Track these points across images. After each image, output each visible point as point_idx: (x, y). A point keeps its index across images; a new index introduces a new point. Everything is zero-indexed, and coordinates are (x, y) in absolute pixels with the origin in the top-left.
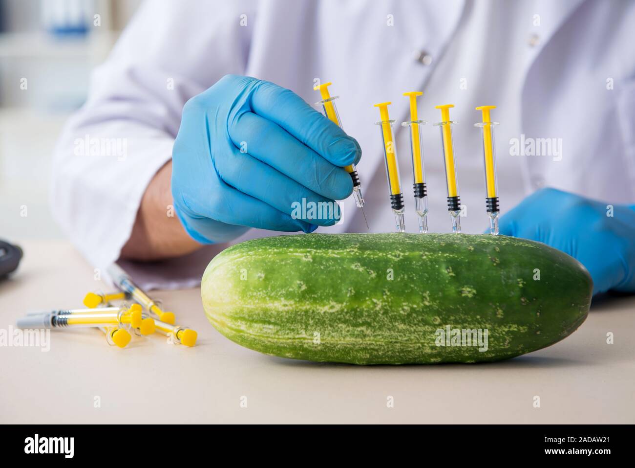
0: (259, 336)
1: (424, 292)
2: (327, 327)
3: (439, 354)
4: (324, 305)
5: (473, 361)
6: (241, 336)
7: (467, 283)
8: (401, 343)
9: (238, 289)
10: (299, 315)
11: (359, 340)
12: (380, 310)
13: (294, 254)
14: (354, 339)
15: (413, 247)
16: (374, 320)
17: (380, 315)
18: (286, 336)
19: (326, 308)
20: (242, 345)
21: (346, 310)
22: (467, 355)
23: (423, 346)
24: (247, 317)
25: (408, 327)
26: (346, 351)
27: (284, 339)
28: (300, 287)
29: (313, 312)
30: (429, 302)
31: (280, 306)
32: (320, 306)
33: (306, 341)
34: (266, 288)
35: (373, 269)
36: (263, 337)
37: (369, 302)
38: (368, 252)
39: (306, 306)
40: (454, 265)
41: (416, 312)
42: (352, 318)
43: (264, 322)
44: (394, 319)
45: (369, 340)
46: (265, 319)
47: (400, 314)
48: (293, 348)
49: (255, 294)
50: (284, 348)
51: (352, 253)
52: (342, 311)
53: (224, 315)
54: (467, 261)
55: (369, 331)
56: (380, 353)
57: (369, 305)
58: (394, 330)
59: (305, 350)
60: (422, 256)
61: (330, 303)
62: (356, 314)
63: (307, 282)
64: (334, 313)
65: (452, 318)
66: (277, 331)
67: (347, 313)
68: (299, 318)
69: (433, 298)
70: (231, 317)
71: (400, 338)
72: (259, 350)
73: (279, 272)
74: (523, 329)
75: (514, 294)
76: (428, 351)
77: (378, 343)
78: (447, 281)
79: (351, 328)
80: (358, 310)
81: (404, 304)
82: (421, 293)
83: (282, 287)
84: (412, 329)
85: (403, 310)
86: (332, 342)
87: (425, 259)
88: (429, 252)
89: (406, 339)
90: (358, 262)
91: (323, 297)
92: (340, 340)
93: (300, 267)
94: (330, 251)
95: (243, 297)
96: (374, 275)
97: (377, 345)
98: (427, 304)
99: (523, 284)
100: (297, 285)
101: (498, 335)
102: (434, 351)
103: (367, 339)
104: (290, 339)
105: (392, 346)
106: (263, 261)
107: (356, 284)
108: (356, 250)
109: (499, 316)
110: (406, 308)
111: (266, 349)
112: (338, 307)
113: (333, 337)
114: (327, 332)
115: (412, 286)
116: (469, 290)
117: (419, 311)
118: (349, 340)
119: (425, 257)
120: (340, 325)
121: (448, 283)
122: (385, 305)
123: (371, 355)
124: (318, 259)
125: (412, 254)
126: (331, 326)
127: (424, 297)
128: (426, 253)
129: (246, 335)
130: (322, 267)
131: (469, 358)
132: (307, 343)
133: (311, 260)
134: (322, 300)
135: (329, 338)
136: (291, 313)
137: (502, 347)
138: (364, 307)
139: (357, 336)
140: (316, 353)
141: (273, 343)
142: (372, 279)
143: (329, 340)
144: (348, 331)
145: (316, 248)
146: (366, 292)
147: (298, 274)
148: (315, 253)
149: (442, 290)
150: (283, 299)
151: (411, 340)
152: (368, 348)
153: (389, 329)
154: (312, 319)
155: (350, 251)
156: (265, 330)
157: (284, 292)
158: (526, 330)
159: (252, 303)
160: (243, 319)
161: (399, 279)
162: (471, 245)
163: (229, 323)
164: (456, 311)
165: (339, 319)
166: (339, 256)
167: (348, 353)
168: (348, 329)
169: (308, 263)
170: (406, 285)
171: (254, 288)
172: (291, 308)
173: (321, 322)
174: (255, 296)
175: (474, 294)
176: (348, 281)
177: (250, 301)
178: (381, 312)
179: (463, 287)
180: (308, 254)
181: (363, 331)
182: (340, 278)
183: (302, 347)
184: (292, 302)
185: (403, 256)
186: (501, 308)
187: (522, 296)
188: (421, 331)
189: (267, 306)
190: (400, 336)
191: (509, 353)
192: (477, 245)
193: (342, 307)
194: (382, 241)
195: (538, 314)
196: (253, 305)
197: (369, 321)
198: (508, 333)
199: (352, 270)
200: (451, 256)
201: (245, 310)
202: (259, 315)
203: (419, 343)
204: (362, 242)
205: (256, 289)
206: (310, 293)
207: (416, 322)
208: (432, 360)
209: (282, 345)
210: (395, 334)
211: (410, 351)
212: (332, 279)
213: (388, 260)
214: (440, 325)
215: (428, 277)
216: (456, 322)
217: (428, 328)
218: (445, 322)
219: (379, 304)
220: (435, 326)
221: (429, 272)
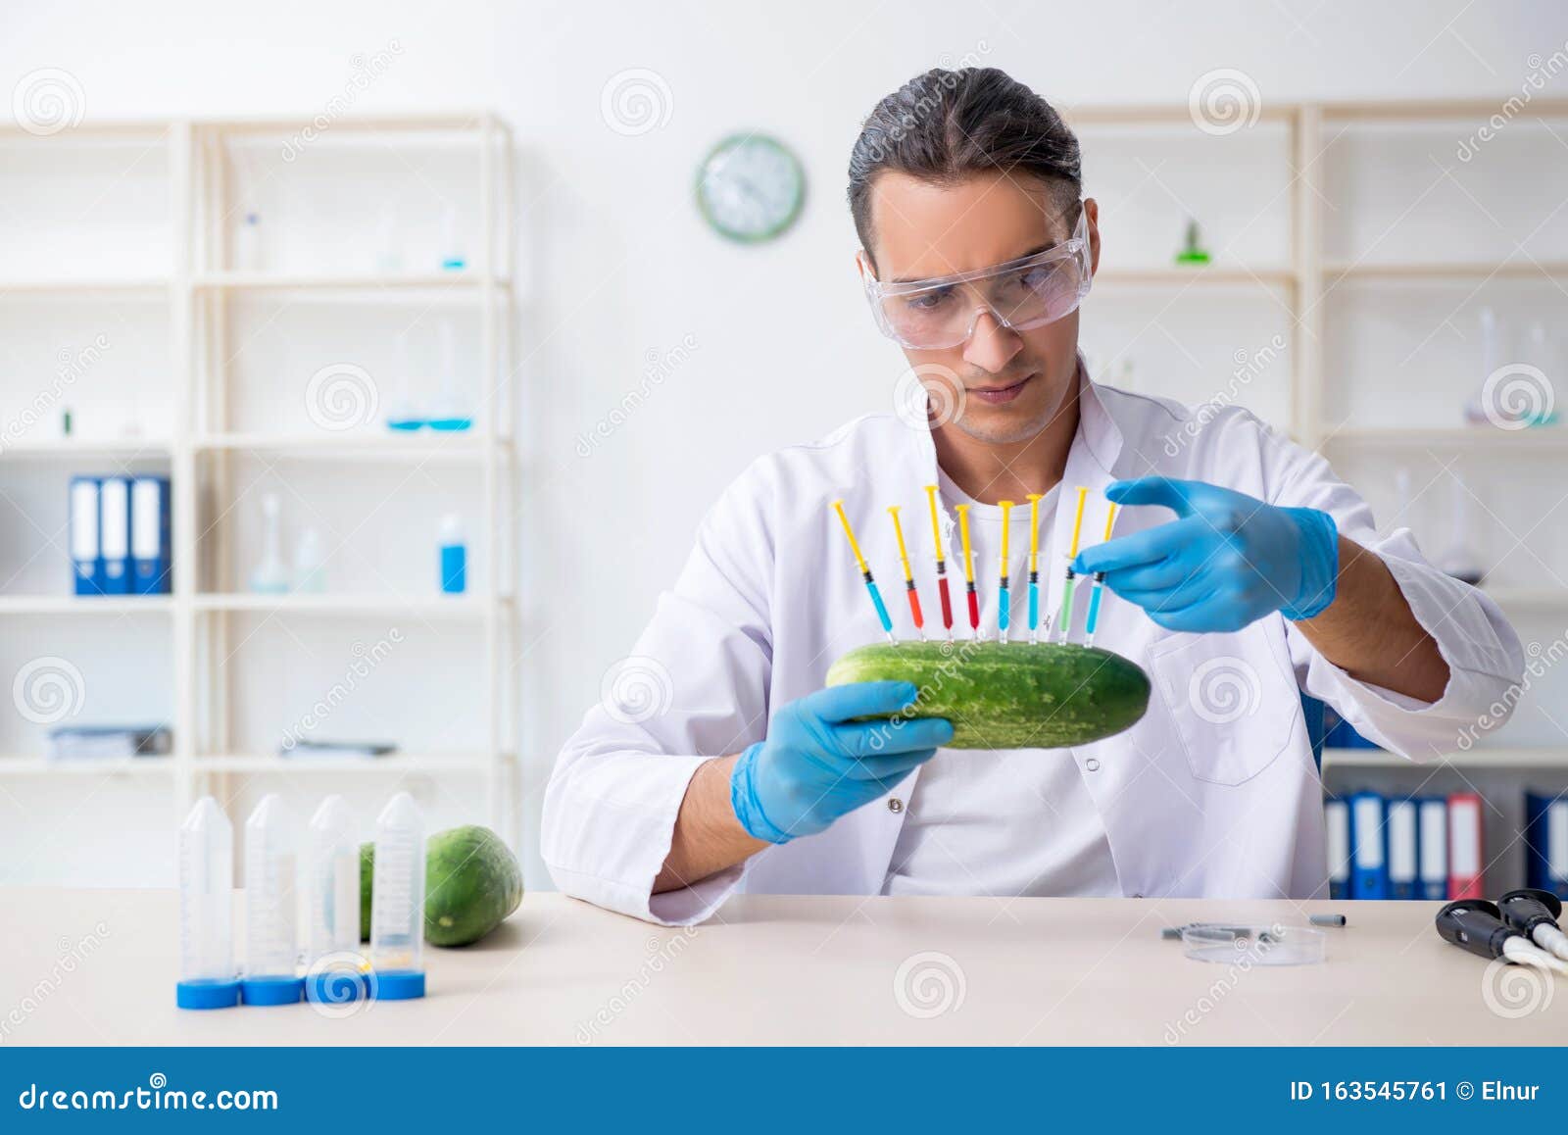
1: (1012, 696)
7: (1047, 690)
12: (977, 711)
15: (1005, 659)
30: (1016, 705)
35: (971, 678)
37: (968, 705)
38: (969, 663)
40: (1037, 675)
41: (1007, 714)
44: (988, 718)
51: (955, 665)
52: (946, 711)
54: (1048, 671)
55: (968, 727)
57: (968, 707)
58: (988, 727)
60: (1012, 667)
61: (936, 705)
69: (1019, 703)
74: (1092, 727)
75: (1085, 700)
78: (1031, 689)
80: (959, 711)
81: (996, 706)
82: (1010, 698)
84: (1003, 726)
85: (995, 711)
87: (1014, 670)
88: (1018, 664)
90: (960, 672)
93: (913, 675)
94: (937, 662)
96: (972, 683)
97: (973, 737)
98: (1014, 707)
99: (1092, 692)
101: (1072, 731)
103: (966, 733)
106: (882, 670)
107: (958, 692)
108: (959, 661)
109: (1072, 717)
110: (997, 709)
112: (943, 708)
115: (1003, 692)
116: (1048, 696)
119: (1014, 668)
121: (1032, 691)
122: (981, 708)
124: (926, 669)
125: (1004, 666)
127: (1013, 701)
128: (1015, 664)
130: (930, 676)
133: (921, 670)
142: (971, 688)
145: (925, 660)
146: (966, 697)
148: (925, 664)
149: (1027, 696)
151: (1002, 735)
152: (966, 739)
153: (984, 726)
155: (953, 663)
158: (1095, 728)
161: (993, 687)
162: (1053, 657)
164: (1037, 713)
166: (944, 667)
169: (919, 673)
170: (998, 692)
175: (1052, 699)
176: (951, 688)
178: (978, 713)
179: (1044, 694)
180: (919, 665)
181: (962, 728)
185: (997, 667)
186: (1073, 711)
187: (1091, 700)
188: (1009, 728)
194: (980, 653)
198: (1079, 729)
199: (955, 678)
200: (1035, 667)
204: (963, 654)
213: (984, 672)
214: (1025, 723)
215: (1017, 686)
216: (1038, 721)
217: (1015, 725)
218: (1028, 720)
219: (976, 707)
220: (1021, 724)
221: (1017, 681)
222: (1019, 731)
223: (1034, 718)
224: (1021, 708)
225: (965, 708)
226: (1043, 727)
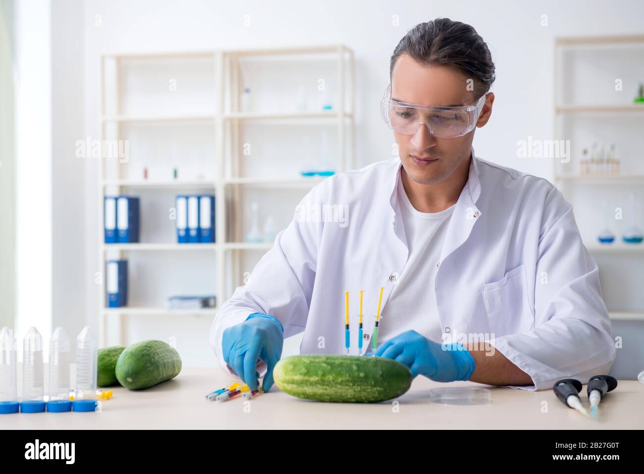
1: (346, 373)
3: (354, 398)
5: (367, 401)
7: (362, 372)
8: (340, 393)
9: (284, 371)
10: (304, 381)
11: (325, 391)
12: (331, 380)
13: (304, 360)
14: (323, 391)
15: (345, 359)
16: (330, 384)
17: (332, 382)
18: (300, 389)
19: (313, 379)
25: (341, 387)
26: (321, 395)
29: (309, 380)
31: (298, 377)
32: (311, 378)
33: (307, 391)
34: (293, 371)
36: (292, 389)
38: (330, 360)
39: (306, 378)
40: (358, 366)
42: (322, 383)
43: (293, 384)
44: (336, 384)
45: (329, 391)
46: (293, 382)
47: (338, 382)
51: (323, 361)
54: (363, 364)
55: (328, 388)
59: (307, 395)
61: (314, 377)
62: (323, 381)
63: (307, 370)
64: (316, 381)
66: (297, 387)
67: (320, 381)
69: (349, 376)
71: (339, 391)
72: (292, 395)
73: (298, 366)
74: (382, 390)
75: (378, 376)
76: (349, 396)
78: (355, 371)
79: (322, 386)
81: (340, 378)
83: (298, 371)
84: (343, 388)
87: (348, 363)
89: (341, 391)
91: (312, 375)
93: (305, 364)
94: (316, 359)
95: (286, 374)
96: (329, 367)
97: (332, 394)
98: (347, 378)
99: (382, 374)
100: (304, 370)
101: (373, 391)
102: (352, 397)
104: (302, 390)
105: (337, 394)
107: (323, 371)
108: (324, 359)
109: (373, 384)
110: (340, 380)
111: (294, 394)
112: (317, 379)
114: (314, 388)
115: (343, 372)
116: (362, 374)
117: (345, 381)
120: (318, 385)
122: (333, 379)
123: (330, 397)
124: (311, 362)
125: (344, 361)
126: (315, 386)
127: (347, 376)
128: (349, 361)
130: (313, 365)
131: (365, 400)
136: (302, 381)
137: (376, 396)
140: (311, 396)
141: (296, 392)
142: (329, 370)
143: (315, 391)
144: (321, 388)
146: (327, 374)
147: (304, 367)
148: (311, 360)
149: (353, 374)
151: (343, 392)
152: (329, 394)
153: (335, 387)
154: (308, 383)
156: (293, 387)
157: (299, 373)
158: (384, 390)
161: (338, 370)
164: (358, 382)
165: (318, 383)
169: (308, 363)
170: (341, 372)
171: (289, 371)
172: (301, 379)
173: (313, 384)
174: (290, 374)
176: (320, 370)
177: (288, 376)
179: (360, 373)
181: (326, 388)
182: (318, 369)
183: (306, 393)
184: (302, 376)
186: (373, 381)
188: (346, 389)
189: (293, 378)
196: (288, 378)
197: (328, 384)
198: (377, 390)
199: (323, 366)
200: (358, 362)
202: (291, 381)
203: (346, 393)
206: (307, 373)
207: (344, 385)
210: (337, 389)
212: (315, 369)
213: (335, 363)
215: (349, 369)
216: (358, 385)
217: (348, 388)
218: (354, 385)
219: (330, 377)
220: (351, 387)
221: (349, 367)
222: (351, 390)
223: (356, 384)
224: (350, 379)
225: (326, 378)
226: (361, 388)
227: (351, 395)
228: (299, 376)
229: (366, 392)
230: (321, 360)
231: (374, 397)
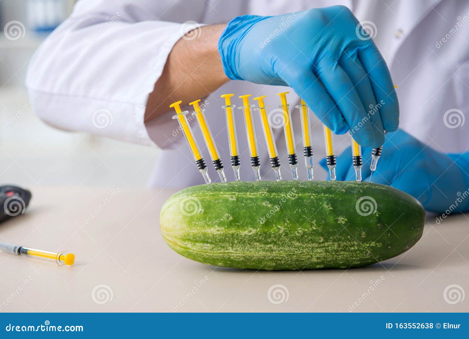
0: (200, 251)
1: (312, 220)
2: (247, 245)
3: (322, 263)
4: (245, 230)
5: (345, 267)
6: (187, 252)
7: (341, 214)
8: (297, 255)
9: (186, 220)
10: (228, 237)
11: (269, 254)
12: (283, 233)
13: (224, 196)
14: (264, 253)
15: (304, 190)
16: (279, 240)
17: (283, 236)
18: (219, 252)
19: (246, 232)
20: (188, 258)
21: (259, 233)
22: (341, 263)
23: (312, 257)
24: (192, 238)
25: (301, 244)
26: (260, 261)
27: (217, 253)
28: (228, 218)
29: (237, 235)
30: (316, 227)
31: (215, 231)
32: (242, 230)
33: (232, 254)
34: (205, 219)
36: (203, 252)
37: (275, 228)
38: (274, 194)
39: (233, 231)
40: (332, 202)
41: (307, 234)
42: (263, 239)
43: (204, 242)
44: (292, 239)
45: (275, 254)
46: (204, 240)
47: (296, 235)
48: (223, 259)
49: (197, 223)
50: (217, 259)
51: (263, 195)
52: (257, 234)
53: (176, 237)
54: (341, 199)
55: (275, 247)
56: (282, 262)
57: (275, 230)
58: (292, 247)
59: (231, 260)
60: (310, 196)
61: (248, 229)
62: (267, 235)
63: (233, 215)
64: (251, 235)
65: (331, 238)
66: (213, 248)
67: (260, 235)
68: (227, 239)
69: (318, 225)
70: (181, 238)
71: (296, 252)
72: (200, 261)
73: (213, 208)
74: (379, 245)
75: (373, 221)
76: (315, 260)
77: (281, 255)
78: (328, 213)
79: (263, 246)
80: (268, 233)
81: (299, 229)
82: (310, 221)
83: (216, 218)
84: (304, 246)
85: (298, 233)
86: (250, 255)
87: (313, 198)
88: (315, 194)
89: (300, 252)
90: (267, 201)
91: (244, 225)
92: (256, 254)
93: (228, 204)
94: (248, 193)
95: (189, 225)
97: (280, 257)
98: (314, 228)
99: (379, 214)
100: (226, 216)
101: (362, 249)
102: (319, 261)
103: (274, 252)
104: (222, 253)
105: (291, 258)
106: (203, 200)
108: (266, 193)
109: (363, 236)
110: (300, 231)
111: (205, 260)
112: (254, 231)
113: (250, 251)
114: (246, 248)
115: (304, 216)
116: (343, 219)
117: (309, 233)
118: (262, 253)
119: (312, 197)
120: (255, 244)
121: (329, 214)
122: (286, 230)
123: (276, 263)
124: (240, 199)
125: (303, 195)
126: (249, 244)
127: (313, 224)
128: (313, 194)
129: (191, 251)
130: (243, 204)
131: (343, 265)
132: (233, 256)
133: (236, 200)
134: (243, 227)
135: (248, 253)
136: (223, 236)
137: (365, 257)
138: (272, 231)
139: (267, 251)
140: (239, 262)
141: (210, 256)
143: (248, 254)
144: (261, 247)
145: (238, 192)
146: (273, 221)
147: (227, 209)
148: (238, 195)
149: (324, 219)
150: (216, 226)
151: (304, 253)
152: (275, 259)
153: (289, 246)
154: (236, 240)
155: (262, 194)
156: (204, 248)
157: (217, 222)
158: (381, 246)
159: (195, 229)
160: (189, 240)
161: (295, 212)
162: (343, 188)
163: (180, 243)
164: (334, 233)
165: (255, 240)
166: (254, 197)
167: (261, 262)
168: (261, 246)
169: (233, 202)
170: (300, 216)
171: (197, 219)
172: (222, 232)
173: (242, 241)
174: (197, 224)
175: (346, 221)
176: (260, 214)
177: (194, 228)
178: (283, 234)
179: (339, 217)
180: (233, 196)
181: (271, 247)
182: (256, 212)
183: (229, 259)
184: (223, 228)
185: (298, 196)
186: (364, 231)
187: (378, 223)
188: (310, 247)
189: (206, 231)
190: (296, 250)
191: (370, 261)
192: (348, 188)
193: (257, 231)
194: (283, 186)
195: (389, 234)
196: (195, 231)
197: (275, 240)
198: (369, 247)
199: (263, 206)
200: (330, 196)
201: (191, 234)
202: (200, 237)
203: (309, 255)
204: (269, 187)
205: (199, 219)
206: (235, 222)
207: (307, 241)
208: (318, 266)
209: (216, 257)
210: (292, 249)
211: (303, 261)
212: (250, 212)
214: (323, 243)
215: (315, 210)
216: (334, 241)
217: (315, 245)
218: (326, 240)
219: (282, 229)
220: (319, 243)
221: (315, 207)
222: (319, 250)
226: (339, 246)
227: (318, 258)
228: (217, 228)
229: (349, 251)
230: (258, 194)
231: (361, 260)
